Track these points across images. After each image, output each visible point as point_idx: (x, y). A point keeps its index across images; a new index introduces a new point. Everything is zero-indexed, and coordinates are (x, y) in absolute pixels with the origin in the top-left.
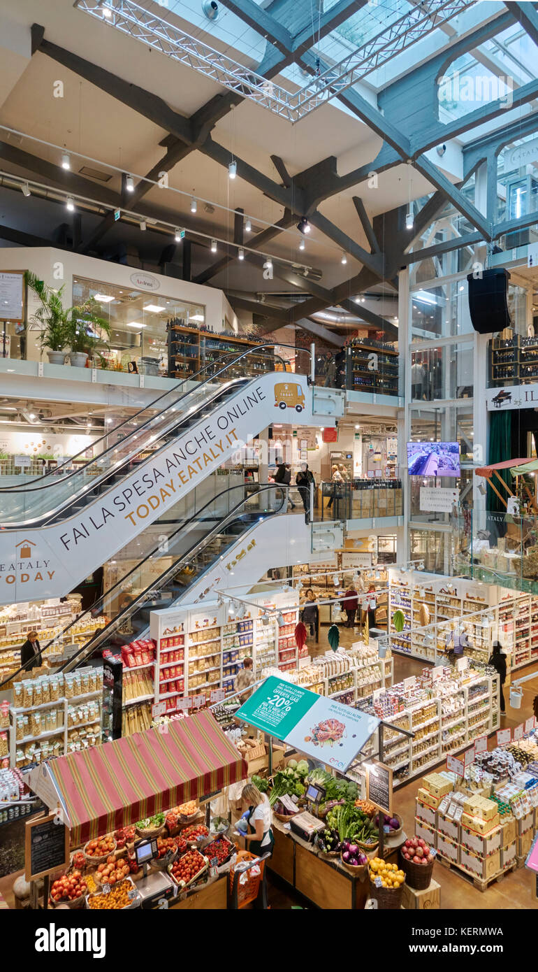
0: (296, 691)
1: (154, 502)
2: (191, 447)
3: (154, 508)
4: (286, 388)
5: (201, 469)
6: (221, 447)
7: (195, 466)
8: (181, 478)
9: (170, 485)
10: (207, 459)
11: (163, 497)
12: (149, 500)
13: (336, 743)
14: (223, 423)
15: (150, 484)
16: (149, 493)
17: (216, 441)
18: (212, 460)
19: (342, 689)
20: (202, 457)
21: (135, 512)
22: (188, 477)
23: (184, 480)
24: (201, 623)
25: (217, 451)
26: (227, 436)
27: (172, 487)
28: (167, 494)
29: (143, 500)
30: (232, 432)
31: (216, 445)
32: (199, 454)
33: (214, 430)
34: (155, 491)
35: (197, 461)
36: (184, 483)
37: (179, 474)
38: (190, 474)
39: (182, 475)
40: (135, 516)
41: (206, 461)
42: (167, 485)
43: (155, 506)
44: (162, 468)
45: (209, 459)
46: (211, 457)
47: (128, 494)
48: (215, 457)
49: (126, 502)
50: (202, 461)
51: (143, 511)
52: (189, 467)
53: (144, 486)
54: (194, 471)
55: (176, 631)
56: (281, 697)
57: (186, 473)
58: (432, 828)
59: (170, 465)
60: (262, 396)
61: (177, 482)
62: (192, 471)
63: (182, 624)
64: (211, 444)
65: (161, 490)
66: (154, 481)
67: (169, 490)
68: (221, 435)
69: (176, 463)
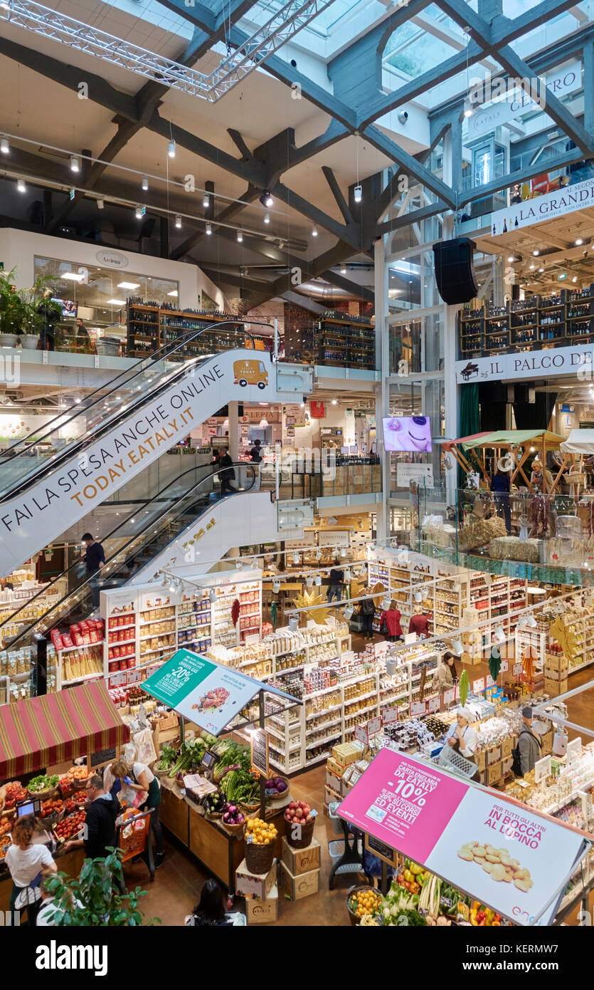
0: (198, 663)
1: (102, 482)
2: (142, 427)
3: (102, 489)
4: (247, 365)
5: (154, 448)
6: (175, 426)
7: (147, 446)
8: (132, 458)
9: (120, 465)
10: (160, 439)
11: (112, 477)
12: (96, 481)
13: (217, 709)
14: (177, 402)
15: (98, 464)
16: (97, 474)
17: (169, 420)
18: (165, 440)
19: (292, 666)
20: (154, 437)
21: (82, 493)
22: (139, 456)
23: (135, 459)
24: (153, 602)
25: (170, 430)
26: (181, 415)
27: (121, 467)
28: (116, 474)
29: (91, 480)
30: (187, 411)
31: (170, 424)
32: (152, 433)
33: (167, 409)
34: (104, 471)
35: (148, 440)
36: (134, 463)
37: (129, 454)
38: (142, 454)
39: (132, 455)
40: (81, 497)
41: (158, 441)
42: (116, 465)
43: (103, 486)
44: (111, 448)
45: (162, 438)
46: (165, 436)
47: (73, 475)
48: (169, 437)
49: (72, 483)
50: (154, 441)
51: (90, 492)
52: (140, 447)
53: (91, 467)
54: (146, 451)
55: (125, 610)
56: (184, 668)
57: (137, 453)
58: (337, 795)
59: (118, 445)
60: (220, 374)
61: (127, 462)
62: (143, 451)
63: (132, 603)
64: (164, 423)
65: (110, 470)
66: (102, 462)
67: (118, 470)
68: (174, 414)
69: (126, 444)
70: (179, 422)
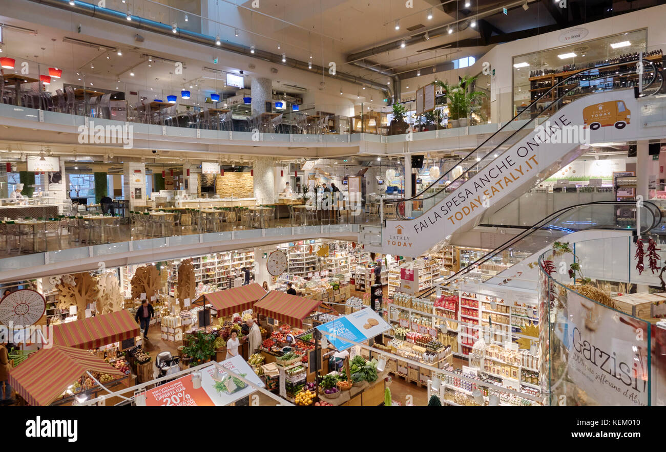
1: (466, 211)
2: (493, 174)
3: (466, 215)
4: (600, 108)
5: (503, 188)
6: (520, 171)
7: (498, 187)
8: (486, 195)
9: (477, 199)
10: (507, 181)
11: (472, 208)
12: (463, 209)
14: (523, 152)
15: (463, 199)
16: (463, 205)
17: (516, 166)
18: (512, 182)
20: (503, 179)
21: (454, 216)
22: (491, 194)
25: (517, 174)
26: (527, 162)
27: (479, 201)
28: (475, 206)
29: (458, 209)
30: (532, 158)
31: (516, 170)
32: (501, 177)
33: (515, 158)
34: (467, 203)
35: (499, 183)
36: (488, 198)
37: (484, 193)
38: (493, 192)
39: (487, 193)
40: (454, 218)
41: (506, 183)
42: (475, 200)
43: (467, 213)
44: (472, 188)
45: (510, 181)
46: (512, 179)
47: (449, 204)
48: (515, 179)
49: (448, 210)
50: (503, 183)
51: (459, 216)
52: (492, 187)
53: (459, 200)
54: (496, 190)
57: (490, 191)
59: (477, 186)
61: (483, 198)
62: (494, 190)
64: (511, 169)
65: (471, 203)
66: (466, 197)
67: (477, 203)
68: (520, 162)
69: (482, 185)
70: (525, 167)
